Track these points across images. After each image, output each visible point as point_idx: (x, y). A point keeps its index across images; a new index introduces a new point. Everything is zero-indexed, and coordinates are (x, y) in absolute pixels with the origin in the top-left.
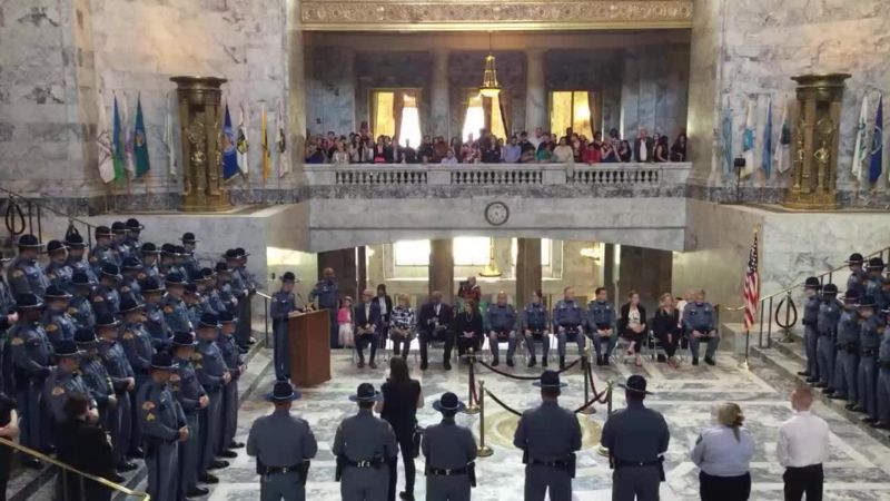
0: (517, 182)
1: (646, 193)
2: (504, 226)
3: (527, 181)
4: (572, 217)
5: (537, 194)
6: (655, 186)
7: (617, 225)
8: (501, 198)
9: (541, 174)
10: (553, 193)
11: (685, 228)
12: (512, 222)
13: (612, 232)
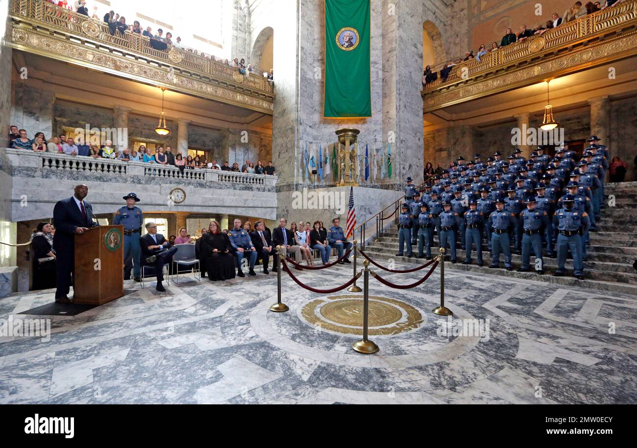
0: (189, 178)
1: (259, 189)
2: (182, 204)
3: (196, 178)
4: (223, 200)
5: (202, 185)
6: (263, 186)
7: (246, 205)
8: (181, 186)
9: (204, 175)
10: (210, 185)
11: (277, 208)
12: (187, 202)
13: (244, 209)
